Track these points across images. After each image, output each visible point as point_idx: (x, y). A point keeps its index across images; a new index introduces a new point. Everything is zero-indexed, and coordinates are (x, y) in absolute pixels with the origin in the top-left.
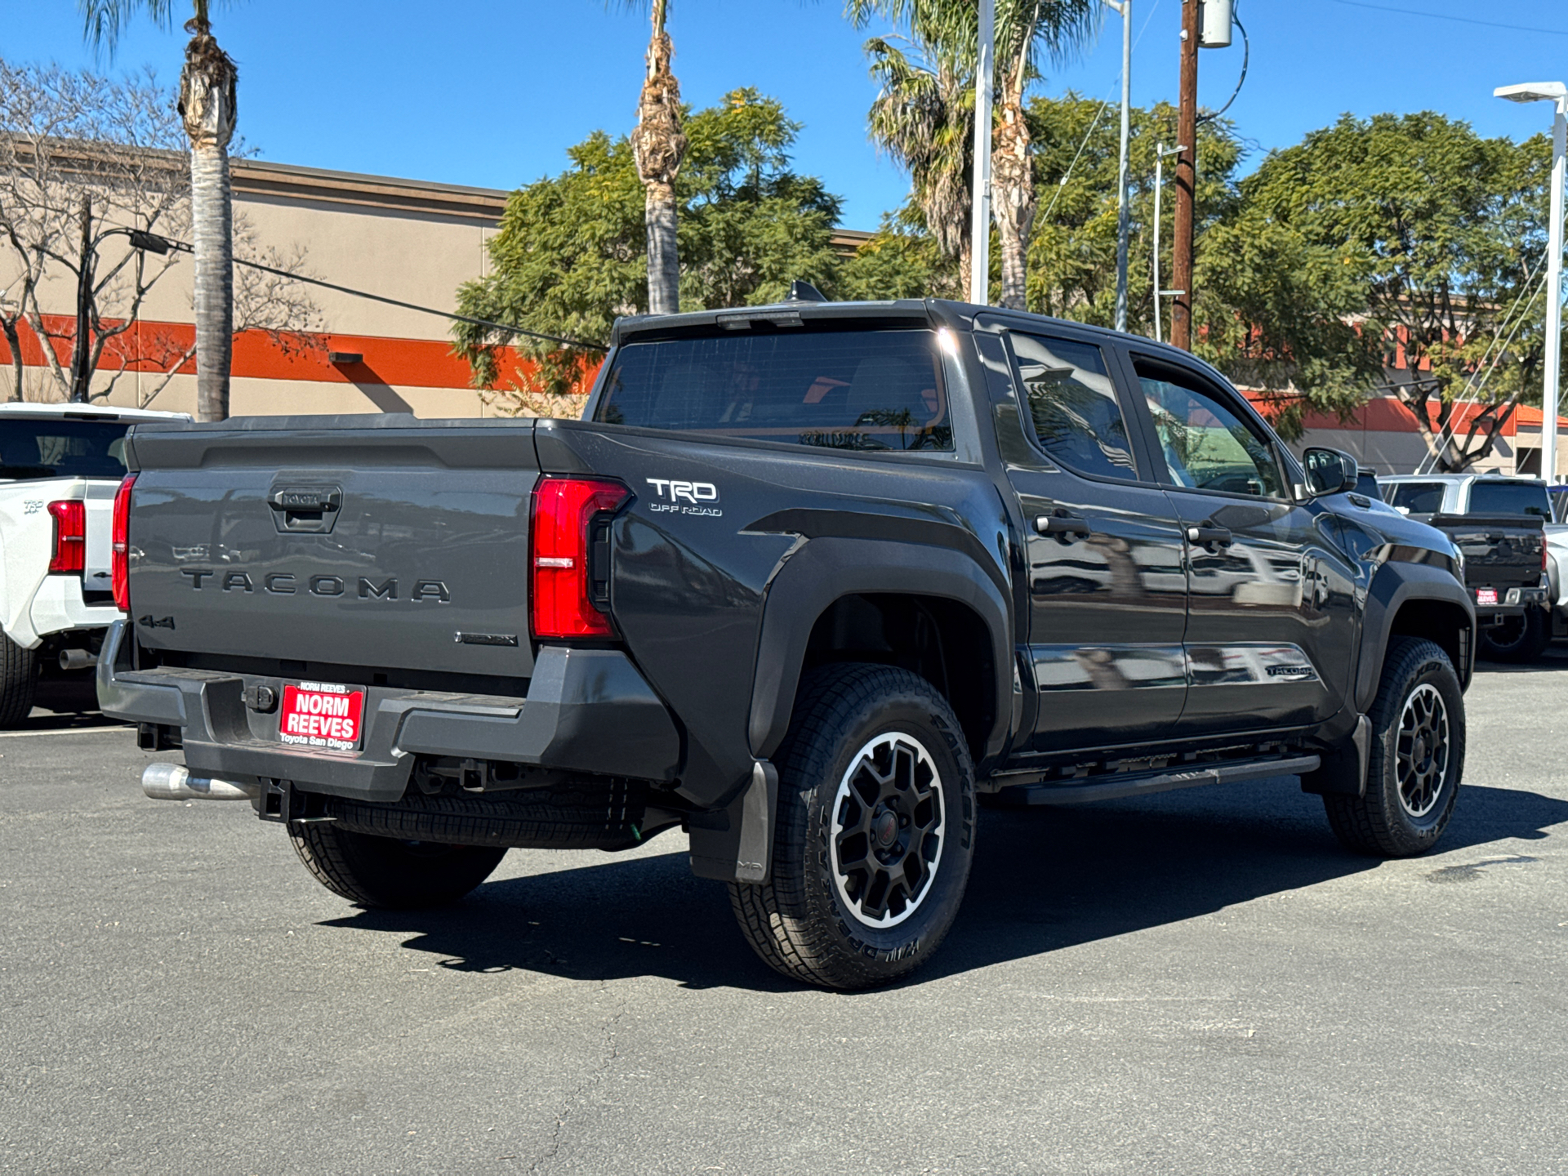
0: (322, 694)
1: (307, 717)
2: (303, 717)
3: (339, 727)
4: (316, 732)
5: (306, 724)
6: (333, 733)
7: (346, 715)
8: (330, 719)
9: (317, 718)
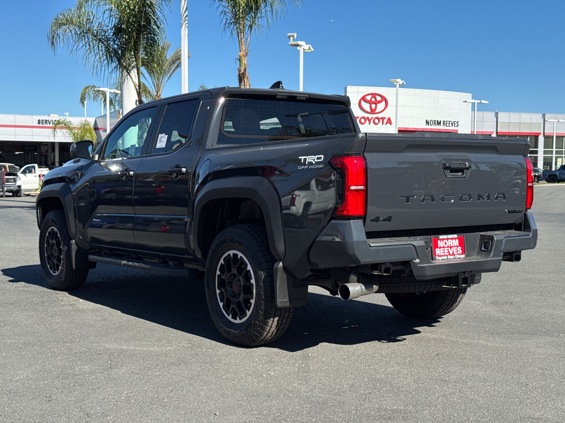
0: (447, 239)
1: (443, 249)
2: (441, 249)
3: (456, 250)
4: (448, 254)
5: (443, 251)
6: (455, 253)
7: (458, 245)
8: (452, 248)
9: (447, 248)
